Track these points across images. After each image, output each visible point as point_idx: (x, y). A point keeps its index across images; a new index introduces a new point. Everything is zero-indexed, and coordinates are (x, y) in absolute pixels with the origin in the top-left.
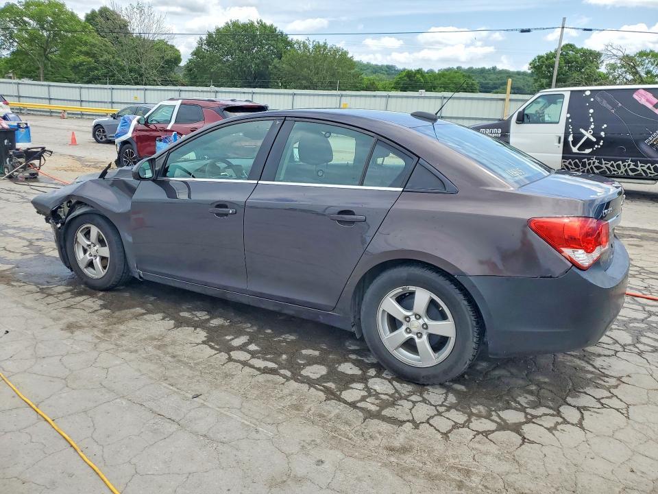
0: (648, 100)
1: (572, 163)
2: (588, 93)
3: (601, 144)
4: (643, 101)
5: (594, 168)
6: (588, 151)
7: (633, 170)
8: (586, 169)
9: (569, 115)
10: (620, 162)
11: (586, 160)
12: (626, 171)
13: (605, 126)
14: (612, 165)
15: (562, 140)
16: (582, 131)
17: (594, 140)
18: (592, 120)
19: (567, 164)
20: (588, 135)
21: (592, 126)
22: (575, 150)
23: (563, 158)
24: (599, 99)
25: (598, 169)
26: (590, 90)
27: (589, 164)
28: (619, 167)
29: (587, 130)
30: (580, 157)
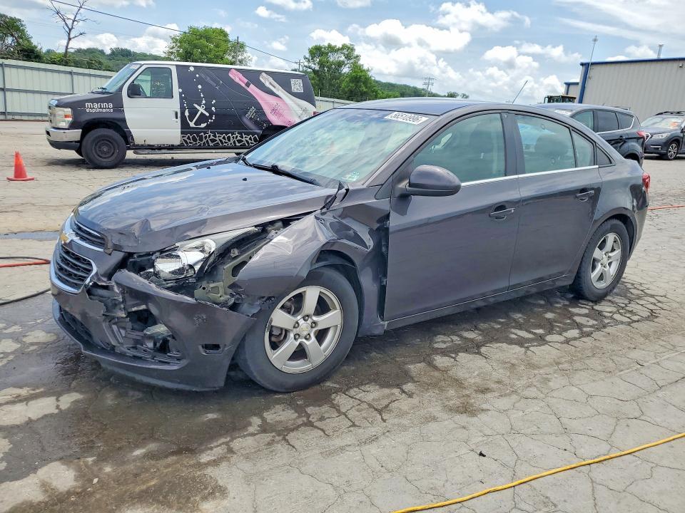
0: (240, 79)
1: (191, 137)
2: (192, 69)
3: (214, 118)
4: (237, 80)
5: (210, 142)
6: (203, 125)
7: (239, 141)
8: (202, 143)
9: (181, 90)
10: (230, 135)
11: (202, 134)
12: (234, 142)
13: (214, 101)
14: (224, 138)
15: (179, 115)
16: (196, 106)
17: (207, 114)
18: (202, 96)
19: (186, 139)
20: (201, 110)
21: (204, 102)
22: (192, 124)
23: (182, 133)
24: (203, 76)
25: (212, 142)
26: (194, 67)
27: (206, 137)
28: (229, 138)
29: (200, 106)
30: (197, 131)
